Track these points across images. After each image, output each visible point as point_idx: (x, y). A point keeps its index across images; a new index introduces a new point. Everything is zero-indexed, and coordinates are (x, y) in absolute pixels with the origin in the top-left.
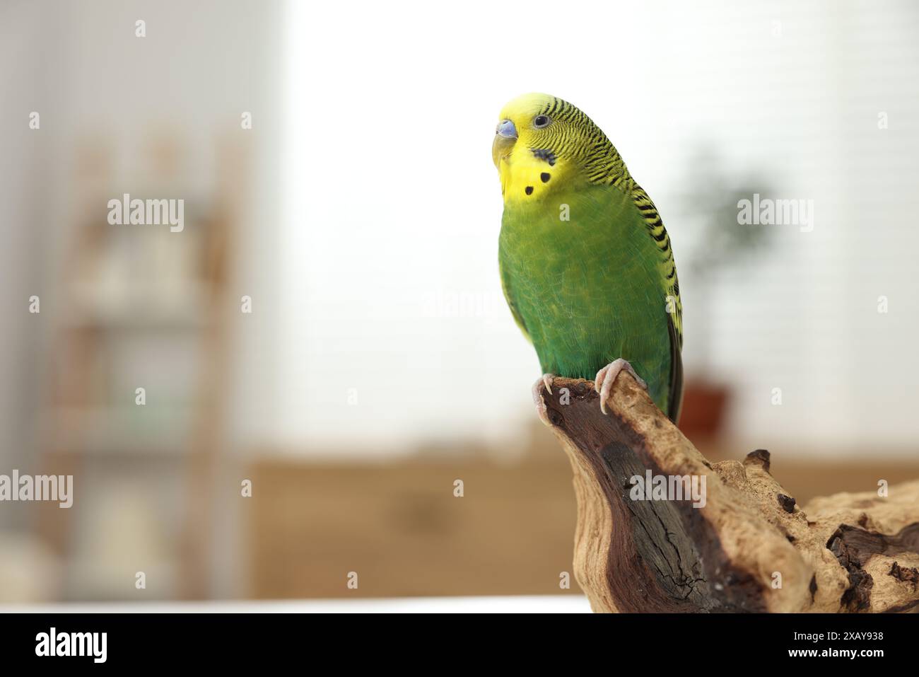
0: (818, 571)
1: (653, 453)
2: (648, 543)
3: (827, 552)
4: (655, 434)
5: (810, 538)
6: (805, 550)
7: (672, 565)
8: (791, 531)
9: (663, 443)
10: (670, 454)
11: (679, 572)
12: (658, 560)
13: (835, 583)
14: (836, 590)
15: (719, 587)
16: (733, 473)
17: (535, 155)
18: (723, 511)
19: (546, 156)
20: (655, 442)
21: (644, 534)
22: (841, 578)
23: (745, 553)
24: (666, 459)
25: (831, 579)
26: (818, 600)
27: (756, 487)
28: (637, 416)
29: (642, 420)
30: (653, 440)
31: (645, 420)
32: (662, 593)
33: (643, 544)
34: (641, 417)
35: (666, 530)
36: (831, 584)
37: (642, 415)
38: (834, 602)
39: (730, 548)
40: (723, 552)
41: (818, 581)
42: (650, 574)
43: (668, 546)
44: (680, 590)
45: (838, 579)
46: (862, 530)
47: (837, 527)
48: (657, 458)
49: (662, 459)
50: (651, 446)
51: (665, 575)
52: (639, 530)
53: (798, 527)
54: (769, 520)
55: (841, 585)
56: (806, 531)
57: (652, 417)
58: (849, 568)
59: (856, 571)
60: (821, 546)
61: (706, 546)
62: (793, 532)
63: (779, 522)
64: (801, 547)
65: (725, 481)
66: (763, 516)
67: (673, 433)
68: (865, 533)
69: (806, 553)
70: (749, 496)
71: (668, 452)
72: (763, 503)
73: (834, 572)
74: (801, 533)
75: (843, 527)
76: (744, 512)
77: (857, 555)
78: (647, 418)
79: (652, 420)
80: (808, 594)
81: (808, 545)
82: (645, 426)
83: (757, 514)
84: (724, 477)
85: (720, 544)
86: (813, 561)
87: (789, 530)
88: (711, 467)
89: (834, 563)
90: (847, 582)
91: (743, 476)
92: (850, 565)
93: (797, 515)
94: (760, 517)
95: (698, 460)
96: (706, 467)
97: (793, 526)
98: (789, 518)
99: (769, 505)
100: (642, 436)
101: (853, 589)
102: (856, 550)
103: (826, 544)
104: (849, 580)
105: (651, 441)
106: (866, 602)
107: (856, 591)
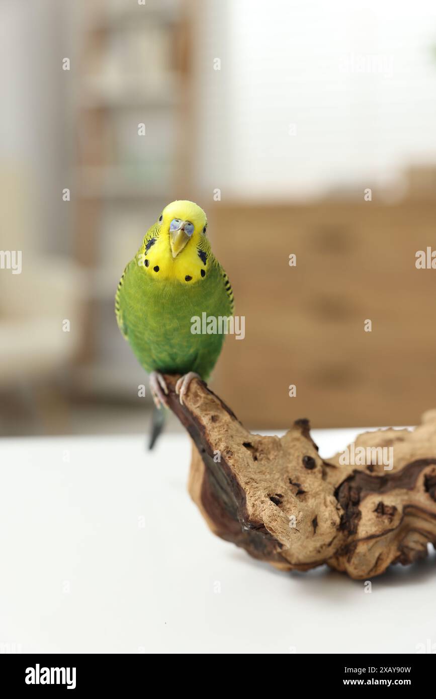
0: (319, 513)
1: (209, 440)
3: (331, 498)
4: (211, 428)
5: (318, 490)
6: (312, 499)
8: (304, 486)
9: (215, 433)
10: (218, 442)
12: (225, 497)
13: (329, 522)
14: (329, 527)
15: (246, 528)
17: (199, 256)
18: (247, 483)
20: (211, 433)
21: (215, 480)
22: (333, 518)
23: (257, 513)
24: (216, 445)
25: (327, 520)
26: (319, 531)
27: (290, 450)
28: (201, 414)
29: (204, 417)
30: (210, 431)
31: (206, 416)
33: (215, 486)
34: (203, 415)
36: (327, 523)
37: (205, 413)
38: (330, 533)
39: (250, 510)
40: (246, 509)
41: (318, 520)
42: (222, 503)
45: (332, 520)
46: (368, 474)
47: (351, 472)
48: (211, 443)
49: (214, 445)
50: (208, 435)
51: (229, 505)
52: (212, 479)
53: (311, 482)
54: (290, 479)
55: (334, 524)
56: (316, 484)
57: (213, 413)
58: (346, 507)
59: (351, 509)
60: (327, 495)
61: (240, 501)
62: (306, 487)
63: (297, 478)
64: (309, 498)
65: (255, 459)
66: (285, 476)
67: (223, 425)
68: (370, 477)
69: (311, 502)
70: (278, 462)
71: (217, 440)
72: (290, 465)
73: (329, 514)
74: (312, 487)
75: (356, 472)
76: (265, 481)
77: (359, 494)
78: (207, 415)
79: (209, 417)
80: (311, 529)
81: (316, 495)
82: (205, 420)
83: (278, 478)
84: (262, 450)
85: (245, 503)
86: (317, 506)
87: (302, 485)
88: (253, 444)
89: (331, 508)
90: (338, 520)
91: (277, 447)
92: (351, 503)
93: (316, 470)
94: (280, 480)
95: (238, 445)
96: (244, 449)
97: (308, 481)
98: (308, 474)
99: (295, 464)
100: (203, 428)
101: (345, 523)
102: (359, 490)
103: (332, 491)
104: (342, 518)
105: (208, 432)
106: (353, 531)
107: (347, 524)
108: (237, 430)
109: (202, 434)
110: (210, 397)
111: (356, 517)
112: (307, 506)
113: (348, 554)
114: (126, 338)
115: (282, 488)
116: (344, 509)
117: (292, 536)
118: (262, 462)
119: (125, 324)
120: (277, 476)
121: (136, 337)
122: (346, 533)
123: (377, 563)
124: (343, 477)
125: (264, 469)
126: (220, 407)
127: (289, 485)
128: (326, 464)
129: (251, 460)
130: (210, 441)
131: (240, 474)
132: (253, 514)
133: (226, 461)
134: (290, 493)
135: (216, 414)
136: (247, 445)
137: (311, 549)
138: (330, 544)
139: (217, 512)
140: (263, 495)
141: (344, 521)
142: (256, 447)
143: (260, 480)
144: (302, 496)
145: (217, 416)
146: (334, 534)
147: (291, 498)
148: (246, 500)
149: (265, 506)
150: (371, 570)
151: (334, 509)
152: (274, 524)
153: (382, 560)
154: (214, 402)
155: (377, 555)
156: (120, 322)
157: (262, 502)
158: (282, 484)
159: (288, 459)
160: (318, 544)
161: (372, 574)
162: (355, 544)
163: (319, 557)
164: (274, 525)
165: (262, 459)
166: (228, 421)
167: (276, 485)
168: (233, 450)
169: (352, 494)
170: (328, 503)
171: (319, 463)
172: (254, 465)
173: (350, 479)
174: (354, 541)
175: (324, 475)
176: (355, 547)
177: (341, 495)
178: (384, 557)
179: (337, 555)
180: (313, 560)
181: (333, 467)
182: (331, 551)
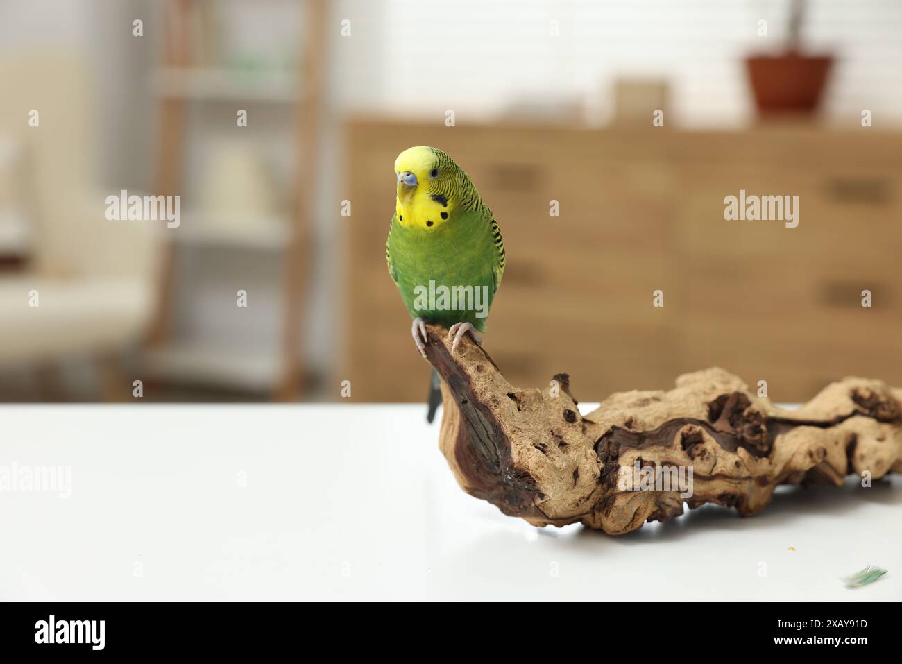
0: (580, 465)
2: (476, 438)
3: (591, 451)
4: (476, 377)
5: (579, 442)
6: (573, 451)
7: (492, 453)
9: (480, 383)
10: (484, 391)
11: (496, 457)
12: (483, 449)
13: (590, 474)
14: (590, 479)
15: (509, 477)
16: (532, 398)
17: (434, 200)
18: (513, 432)
19: (440, 199)
20: (476, 382)
21: (474, 433)
22: (594, 471)
23: (523, 460)
24: (481, 394)
25: (587, 472)
26: (579, 483)
27: (551, 404)
28: (466, 364)
29: (469, 366)
30: (475, 380)
31: (471, 366)
32: (486, 468)
33: (473, 439)
34: (469, 364)
35: (487, 432)
36: (587, 475)
37: (470, 362)
38: (590, 485)
39: (515, 457)
40: (511, 457)
41: (579, 472)
42: (479, 456)
43: (488, 440)
44: (497, 468)
45: (592, 472)
46: (626, 431)
47: (609, 428)
49: (479, 393)
50: (473, 384)
51: (487, 458)
52: (471, 430)
53: (572, 435)
54: (552, 431)
55: (594, 475)
56: (577, 437)
57: (477, 363)
58: (605, 461)
59: (611, 463)
60: (587, 448)
61: (504, 451)
62: (567, 439)
63: (559, 431)
64: (570, 450)
65: (519, 410)
66: (547, 428)
67: (489, 375)
68: (628, 432)
69: (573, 454)
70: (540, 414)
71: (483, 390)
72: (552, 418)
73: (590, 466)
74: (573, 439)
75: (614, 428)
76: (530, 430)
77: (618, 449)
78: (473, 364)
79: (475, 366)
80: (571, 480)
81: (577, 447)
82: (470, 370)
83: (542, 429)
84: (524, 402)
85: (510, 452)
86: (578, 458)
87: (564, 437)
88: (516, 395)
89: (592, 460)
90: (599, 473)
91: (539, 399)
92: (610, 457)
93: (576, 424)
94: (543, 431)
95: (503, 394)
96: (509, 399)
97: (569, 433)
98: (569, 427)
99: (556, 418)
100: (469, 377)
101: (605, 476)
102: (618, 445)
103: (592, 446)
104: (602, 471)
105: (473, 381)
106: (613, 485)
107: (607, 476)
108: (501, 381)
109: (465, 384)
110: (475, 347)
111: (615, 471)
112: (568, 457)
113: (606, 509)
114: (397, 284)
115: (545, 438)
116: (603, 463)
117: (556, 484)
118: (526, 413)
119: (394, 270)
120: (539, 428)
121: (405, 283)
122: (605, 486)
123: (634, 518)
124: (602, 432)
125: (527, 419)
126: (484, 357)
127: (552, 436)
128: (584, 420)
129: (515, 410)
130: (476, 390)
131: (506, 423)
132: (519, 462)
133: (491, 410)
134: (553, 444)
135: (481, 364)
136: (511, 396)
137: (570, 502)
138: (588, 499)
139: (473, 466)
140: (529, 443)
141: (604, 474)
142: (519, 398)
143: (525, 430)
144: (564, 448)
145: (482, 366)
146: (594, 487)
147: (554, 447)
148: (510, 449)
149: (532, 453)
150: (628, 525)
151: (594, 461)
152: (541, 470)
153: (639, 514)
154: (479, 352)
155: (635, 509)
156: (391, 268)
157: (529, 450)
158: (545, 435)
159: (549, 411)
160: (578, 497)
161: (629, 529)
162: (613, 498)
163: (576, 512)
164: (540, 472)
165: (525, 410)
166: (492, 371)
167: (540, 435)
168: (499, 399)
169: (611, 448)
170: (589, 455)
171: (579, 418)
172: (518, 415)
173: (608, 434)
174: (612, 495)
175: (584, 430)
176: (614, 501)
177: (600, 449)
178: (641, 512)
179: (593, 510)
180: (570, 514)
181: (591, 423)
182: (588, 505)
